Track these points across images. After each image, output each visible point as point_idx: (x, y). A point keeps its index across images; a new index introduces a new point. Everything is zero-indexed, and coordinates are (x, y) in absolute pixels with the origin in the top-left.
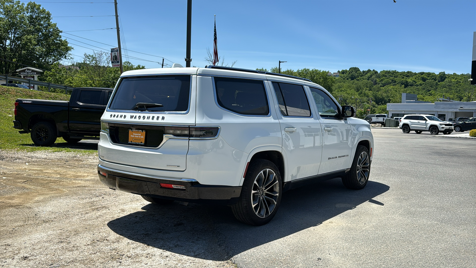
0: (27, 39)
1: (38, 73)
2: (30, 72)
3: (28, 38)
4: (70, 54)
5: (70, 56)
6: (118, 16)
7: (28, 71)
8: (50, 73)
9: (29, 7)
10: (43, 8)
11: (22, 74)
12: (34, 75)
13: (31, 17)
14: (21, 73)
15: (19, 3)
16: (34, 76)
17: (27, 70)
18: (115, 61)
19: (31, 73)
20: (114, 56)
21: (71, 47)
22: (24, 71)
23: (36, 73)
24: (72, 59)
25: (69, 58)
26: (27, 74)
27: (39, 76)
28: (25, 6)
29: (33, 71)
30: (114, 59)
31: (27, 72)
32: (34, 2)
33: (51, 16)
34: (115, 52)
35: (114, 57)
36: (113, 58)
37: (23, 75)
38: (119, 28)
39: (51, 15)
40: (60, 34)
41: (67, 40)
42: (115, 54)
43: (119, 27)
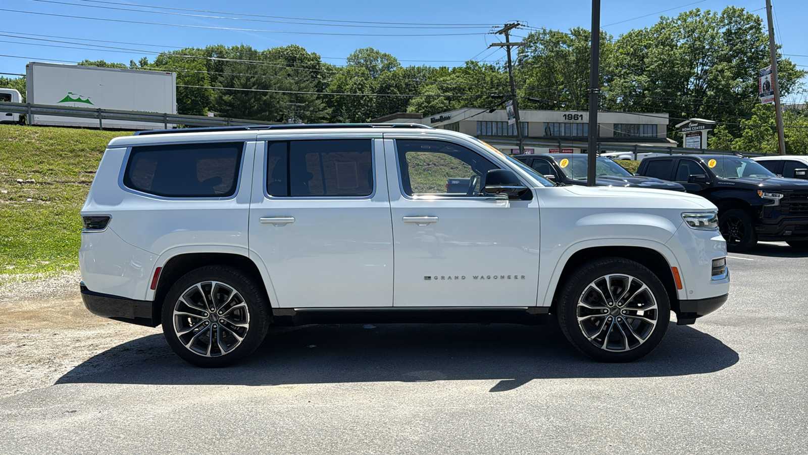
0: (717, 71)
1: (707, 126)
2: (696, 126)
3: (719, 69)
4: (802, 84)
5: (802, 86)
6: (771, 7)
7: (693, 125)
8: (749, 123)
9: (725, 16)
10: (747, 13)
11: (685, 131)
12: (701, 131)
13: (729, 33)
14: (683, 130)
15: (709, 14)
16: (701, 133)
17: (691, 123)
18: (767, 92)
19: (697, 128)
20: (764, 84)
21: (803, 71)
22: (686, 126)
23: (704, 127)
24: (805, 91)
25: (801, 90)
26: (692, 130)
27: (709, 131)
28: (719, 16)
29: (700, 124)
30: (765, 88)
31: (692, 127)
32: (733, 7)
33: (762, 23)
34: (767, 75)
35: (765, 86)
36: (763, 87)
37: (685, 133)
38: (773, 29)
39: (762, 21)
40: (779, 51)
41: (790, 60)
42: (767, 78)
43: (774, 27)
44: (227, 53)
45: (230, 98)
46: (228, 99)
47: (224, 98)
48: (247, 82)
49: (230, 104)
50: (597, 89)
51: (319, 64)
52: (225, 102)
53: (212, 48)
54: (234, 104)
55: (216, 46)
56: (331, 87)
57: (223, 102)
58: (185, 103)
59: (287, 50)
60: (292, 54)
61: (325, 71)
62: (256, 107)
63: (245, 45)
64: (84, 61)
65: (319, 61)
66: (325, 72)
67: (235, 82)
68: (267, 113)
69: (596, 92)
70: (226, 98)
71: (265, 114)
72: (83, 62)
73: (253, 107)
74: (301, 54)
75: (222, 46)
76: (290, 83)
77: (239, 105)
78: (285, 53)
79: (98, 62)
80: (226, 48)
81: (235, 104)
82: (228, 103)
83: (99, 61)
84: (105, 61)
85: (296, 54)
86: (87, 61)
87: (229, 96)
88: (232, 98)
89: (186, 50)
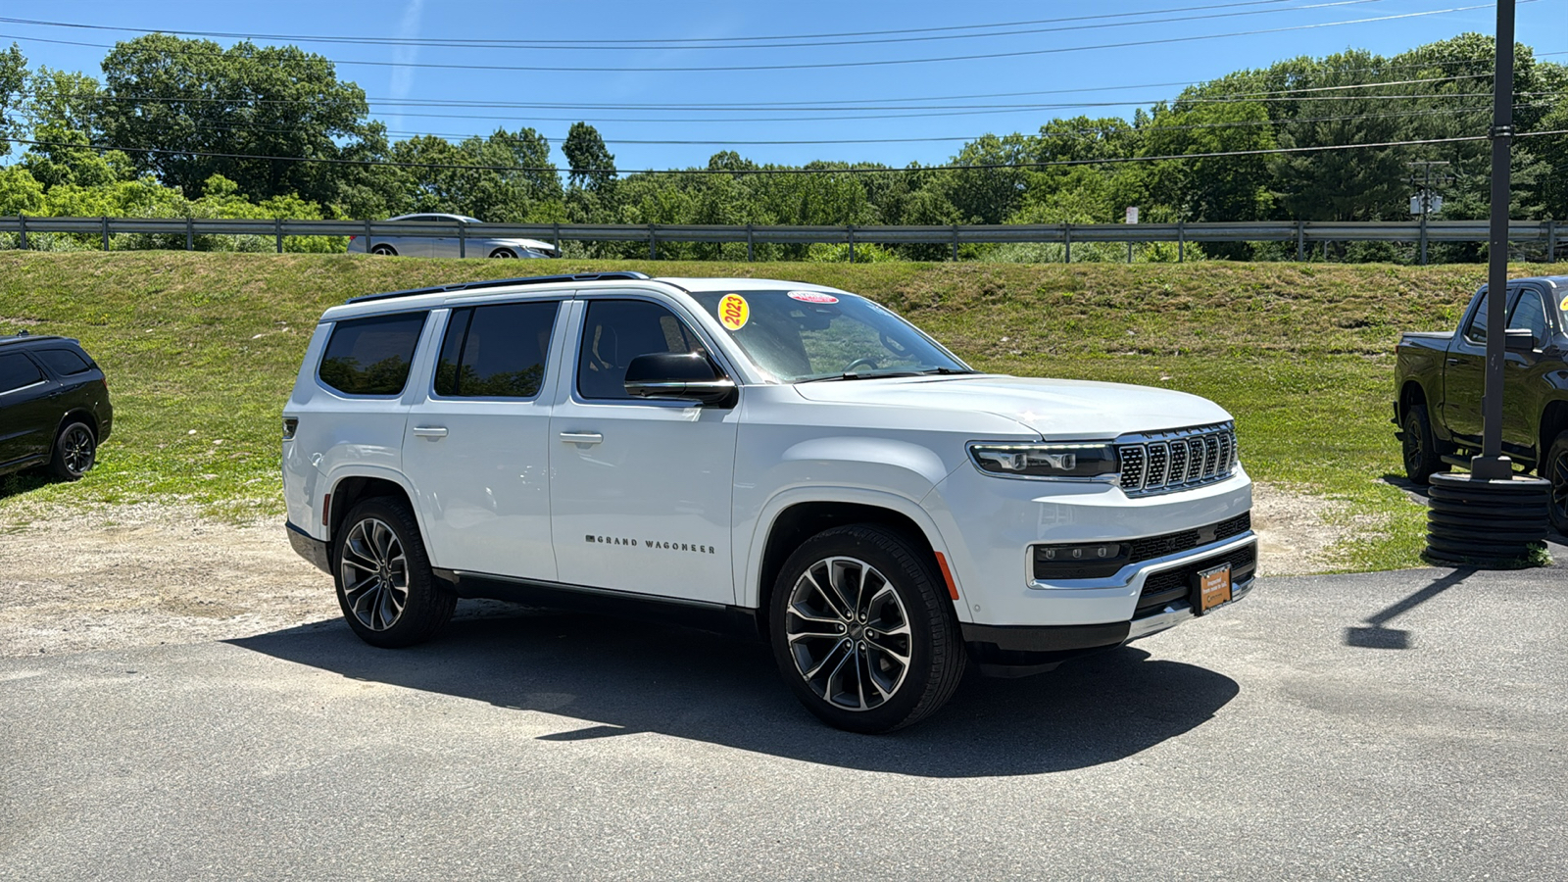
44: (1313, 71)
45: (1306, 163)
46: (1302, 164)
47: (1293, 164)
48: (1343, 126)
49: (1307, 174)
50: (1505, 128)
51: (1528, 66)
52: (1297, 171)
53: (1284, 66)
54: (1314, 173)
55: (1294, 60)
56: (1554, 114)
57: (1293, 172)
58: (1222, 181)
59: (1451, 46)
60: (1462, 52)
61: (1543, 80)
62: (1361, 175)
63: (1355, 51)
64: (1052, 122)
65: (1527, 61)
66: (1542, 83)
67: (1319, 129)
68: (1386, 186)
69: (1506, 134)
70: (1297, 163)
71: (1380, 188)
72: (1049, 123)
73: (1354, 175)
74: (1483, 49)
75: (1305, 59)
76: (1442, 117)
77: (1324, 174)
78: (1446, 53)
79: (1074, 119)
80: (1315, 61)
81: (1316, 174)
82: (1302, 172)
83: (1077, 117)
84: (1086, 117)
85: (1472, 52)
86: (1055, 122)
87: (1305, 158)
88: (1312, 163)
89: (1233, 76)
